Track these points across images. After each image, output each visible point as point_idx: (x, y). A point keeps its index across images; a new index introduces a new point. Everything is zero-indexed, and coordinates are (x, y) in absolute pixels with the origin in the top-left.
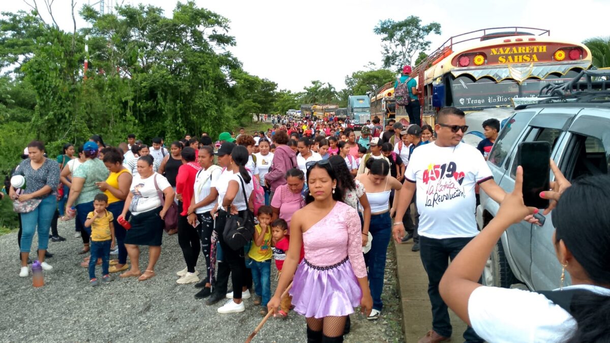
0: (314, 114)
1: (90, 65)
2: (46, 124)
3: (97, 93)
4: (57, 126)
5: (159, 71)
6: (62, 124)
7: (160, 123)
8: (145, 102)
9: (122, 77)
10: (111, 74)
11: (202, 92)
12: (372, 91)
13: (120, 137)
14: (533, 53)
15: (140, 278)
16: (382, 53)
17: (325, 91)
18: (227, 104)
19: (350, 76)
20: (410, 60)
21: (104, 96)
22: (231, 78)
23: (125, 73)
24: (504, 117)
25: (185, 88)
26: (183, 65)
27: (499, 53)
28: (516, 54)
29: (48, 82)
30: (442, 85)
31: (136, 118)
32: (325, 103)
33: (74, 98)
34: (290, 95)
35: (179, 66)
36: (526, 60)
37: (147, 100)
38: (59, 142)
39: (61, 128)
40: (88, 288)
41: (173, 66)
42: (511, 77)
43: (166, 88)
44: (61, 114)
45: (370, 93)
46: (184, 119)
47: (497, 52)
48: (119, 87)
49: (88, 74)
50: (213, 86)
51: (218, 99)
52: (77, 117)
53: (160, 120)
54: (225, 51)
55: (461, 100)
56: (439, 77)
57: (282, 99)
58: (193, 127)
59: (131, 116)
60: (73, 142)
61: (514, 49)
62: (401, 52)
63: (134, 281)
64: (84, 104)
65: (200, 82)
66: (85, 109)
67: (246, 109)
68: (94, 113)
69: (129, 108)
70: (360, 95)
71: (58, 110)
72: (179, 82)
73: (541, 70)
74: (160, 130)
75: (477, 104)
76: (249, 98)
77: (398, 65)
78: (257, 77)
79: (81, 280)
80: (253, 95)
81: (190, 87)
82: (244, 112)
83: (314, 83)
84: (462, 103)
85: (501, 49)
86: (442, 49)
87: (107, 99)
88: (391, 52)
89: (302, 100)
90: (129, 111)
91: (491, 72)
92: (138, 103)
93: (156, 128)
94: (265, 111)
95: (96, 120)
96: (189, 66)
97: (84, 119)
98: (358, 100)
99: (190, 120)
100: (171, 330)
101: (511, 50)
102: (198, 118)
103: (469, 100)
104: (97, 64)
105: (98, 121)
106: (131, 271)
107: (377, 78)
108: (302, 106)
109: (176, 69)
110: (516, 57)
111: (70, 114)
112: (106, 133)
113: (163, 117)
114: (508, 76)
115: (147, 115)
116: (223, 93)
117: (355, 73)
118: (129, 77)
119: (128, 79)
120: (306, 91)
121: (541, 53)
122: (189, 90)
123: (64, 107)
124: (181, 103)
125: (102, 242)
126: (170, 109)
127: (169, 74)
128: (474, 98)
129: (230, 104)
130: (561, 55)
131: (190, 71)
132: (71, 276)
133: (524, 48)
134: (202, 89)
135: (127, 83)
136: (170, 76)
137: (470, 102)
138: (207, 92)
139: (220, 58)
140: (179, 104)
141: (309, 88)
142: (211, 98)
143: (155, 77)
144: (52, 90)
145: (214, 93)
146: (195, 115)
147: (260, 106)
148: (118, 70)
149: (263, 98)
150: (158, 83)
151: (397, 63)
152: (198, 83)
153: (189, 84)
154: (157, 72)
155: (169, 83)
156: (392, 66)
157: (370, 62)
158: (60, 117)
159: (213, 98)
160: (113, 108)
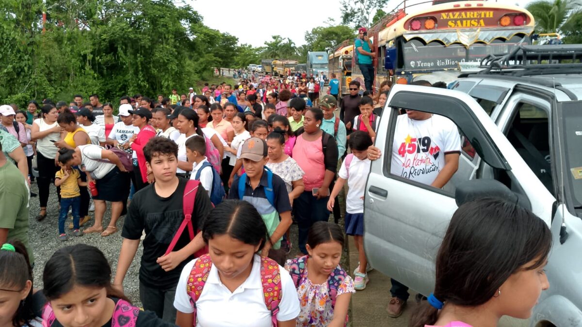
0: (274, 69)
1: (48, 17)
2: (5, 78)
3: (57, 46)
4: (16, 79)
5: (118, 24)
6: (21, 77)
7: (121, 77)
8: (105, 55)
9: (81, 29)
10: (69, 27)
11: (162, 46)
12: (331, 47)
13: (81, 91)
14: (481, 18)
15: (103, 234)
16: (341, 10)
17: (285, 45)
18: (187, 57)
19: (310, 32)
20: (367, 18)
21: (63, 49)
22: (191, 32)
23: (84, 25)
24: (451, 80)
25: (146, 42)
26: (143, 18)
27: (448, 18)
28: (465, 19)
29: (5, 34)
30: (394, 48)
31: (95, 72)
32: (285, 59)
33: (33, 51)
34: (251, 50)
35: (138, 19)
36: (473, 25)
37: (107, 53)
38: (20, 95)
39: (20, 82)
40: (52, 244)
41: (133, 19)
42: (459, 42)
43: (126, 41)
44: (20, 67)
45: (329, 49)
46: (144, 73)
47: (447, 17)
48: (78, 41)
49: (47, 26)
50: (173, 40)
51: (179, 53)
52: (37, 71)
53: (120, 73)
54: (185, 5)
55: (412, 63)
56: (392, 40)
57: (243, 53)
58: (154, 81)
59: (90, 69)
60: (34, 96)
61: (463, 13)
62: (359, 9)
63: (96, 237)
64: (44, 57)
65: (160, 35)
66: (45, 62)
67: (207, 63)
68: (54, 67)
69: (88, 62)
70: (319, 51)
71: (17, 63)
72: (139, 36)
73: (487, 34)
74: (122, 84)
75: (427, 67)
76: (209, 52)
77: (356, 22)
78: (218, 31)
79: (45, 236)
80: (214, 49)
81: (150, 41)
82: (205, 66)
83: (274, 38)
84: (413, 66)
85: (451, 14)
86: (396, 11)
87: (66, 52)
88: (349, 8)
89: (262, 55)
90: (87, 64)
91: (440, 35)
92: (97, 56)
93: (117, 82)
94: (226, 65)
95: (55, 73)
96: (149, 18)
97: (43, 73)
98: (317, 56)
99: (151, 74)
100: (133, 284)
101: (460, 15)
102: (159, 71)
103: (419, 62)
104: (56, 17)
105: (57, 74)
106: (94, 227)
107: (336, 34)
108: (263, 61)
109: (135, 22)
110: (464, 22)
111: (29, 68)
112: (67, 86)
113: (124, 71)
114: (456, 40)
115: (108, 68)
116: (183, 47)
117: (314, 29)
118: (88, 29)
119: (87, 31)
120: (267, 46)
121: (488, 18)
122: (149, 44)
123: (23, 60)
124: (142, 56)
125: (71, 198)
126: (131, 63)
127: (129, 28)
128: (424, 61)
129: (191, 57)
130: (506, 21)
131: (149, 24)
132: (35, 232)
133: (472, 13)
134: (162, 43)
135: (86, 36)
136: (130, 30)
137: (420, 65)
138: (168, 46)
139: (180, 11)
140: (140, 59)
141: (270, 43)
142: (171, 52)
143: (114, 30)
144: (10, 43)
145: (174, 48)
146: (156, 69)
147: (221, 61)
148: (77, 23)
149: (223, 52)
150: (118, 36)
151: (355, 20)
152: (158, 38)
153: (149, 37)
154: (116, 24)
155: (129, 36)
156: (350, 22)
157: (329, 18)
158: (20, 70)
159: (173, 52)
160: (73, 62)
